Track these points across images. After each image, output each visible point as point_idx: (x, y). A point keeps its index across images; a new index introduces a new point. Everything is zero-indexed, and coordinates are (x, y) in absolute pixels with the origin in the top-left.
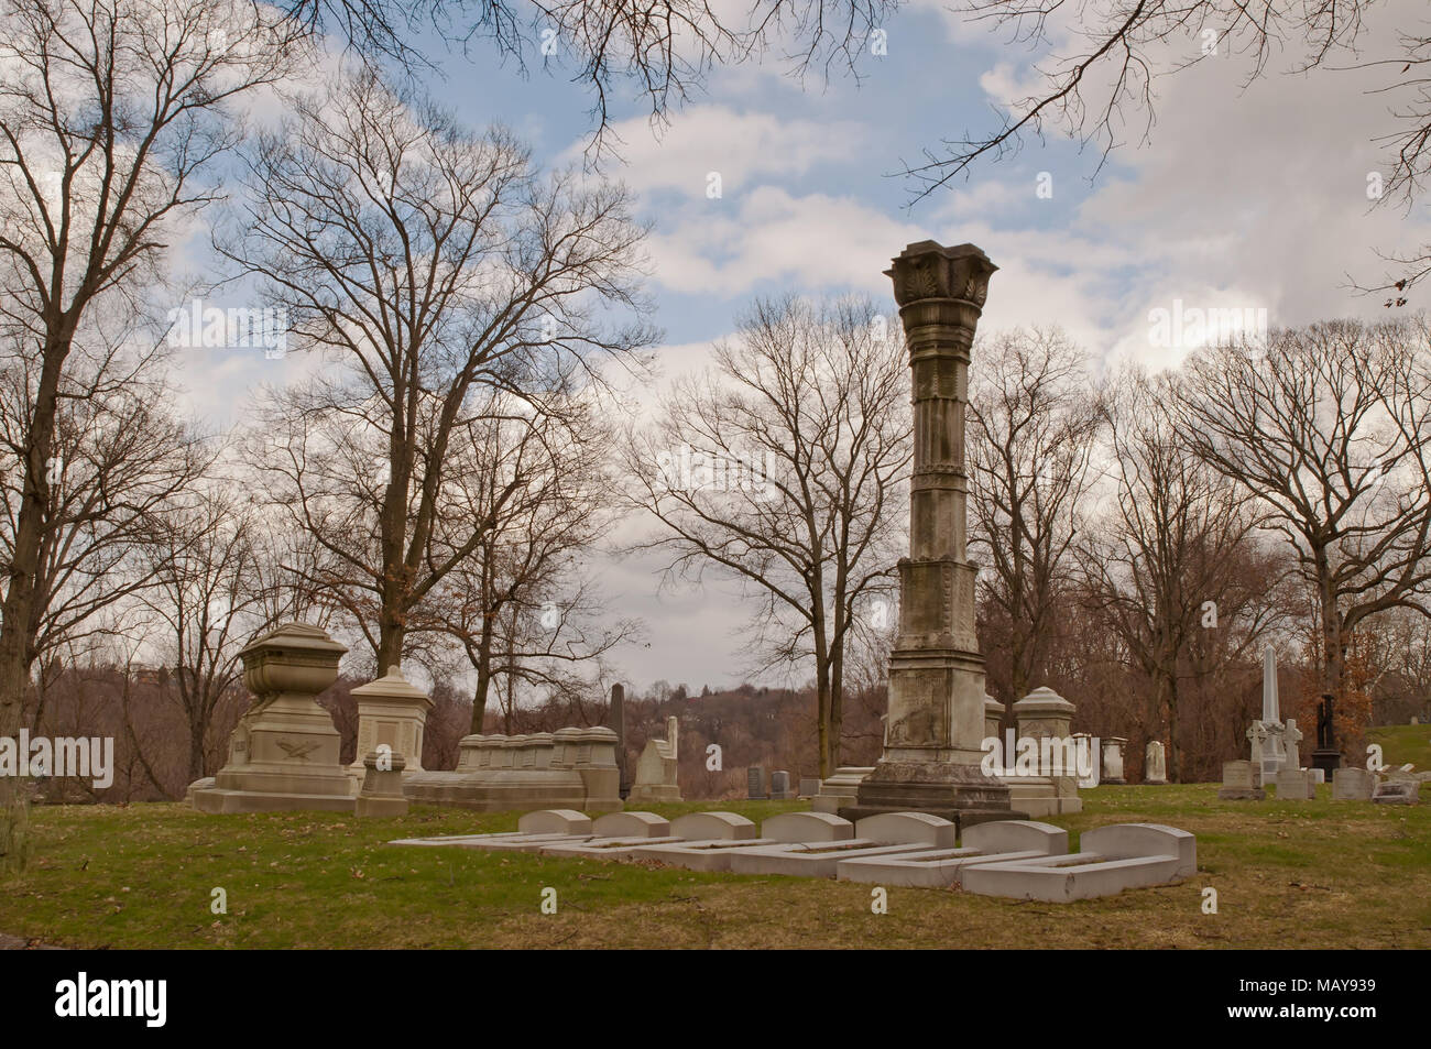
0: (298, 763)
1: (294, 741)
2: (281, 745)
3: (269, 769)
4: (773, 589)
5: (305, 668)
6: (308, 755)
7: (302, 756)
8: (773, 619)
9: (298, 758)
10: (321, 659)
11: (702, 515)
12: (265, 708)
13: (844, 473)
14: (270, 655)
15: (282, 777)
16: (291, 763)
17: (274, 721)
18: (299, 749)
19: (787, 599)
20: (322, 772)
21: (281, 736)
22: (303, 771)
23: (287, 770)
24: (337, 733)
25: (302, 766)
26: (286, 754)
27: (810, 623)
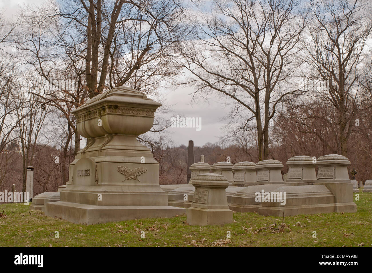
0: (133, 184)
1: (129, 168)
2: (120, 171)
3: (114, 189)
4: (239, 101)
5: (132, 117)
6: (138, 178)
7: (135, 179)
8: (238, 114)
9: (132, 180)
10: (143, 111)
11: (207, 71)
12: (104, 145)
13: (267, 53)
14: (109, 108)
15: (123, 194)
16: (127, 184)
17: (114, 155)
18: (132, 174)
19: (245, 105)
20: (149, 190)
21: (120, 165)
22: (136, 190)
23: (125, 189)
24: (156, 162)
25: (135, 186)
26: (123, 177)
27: (254, 115)
